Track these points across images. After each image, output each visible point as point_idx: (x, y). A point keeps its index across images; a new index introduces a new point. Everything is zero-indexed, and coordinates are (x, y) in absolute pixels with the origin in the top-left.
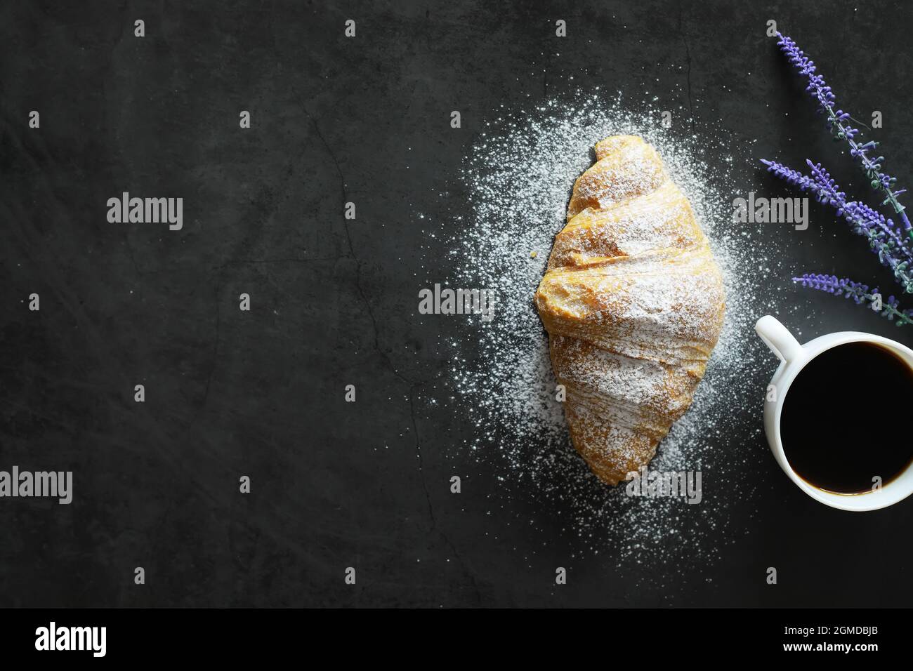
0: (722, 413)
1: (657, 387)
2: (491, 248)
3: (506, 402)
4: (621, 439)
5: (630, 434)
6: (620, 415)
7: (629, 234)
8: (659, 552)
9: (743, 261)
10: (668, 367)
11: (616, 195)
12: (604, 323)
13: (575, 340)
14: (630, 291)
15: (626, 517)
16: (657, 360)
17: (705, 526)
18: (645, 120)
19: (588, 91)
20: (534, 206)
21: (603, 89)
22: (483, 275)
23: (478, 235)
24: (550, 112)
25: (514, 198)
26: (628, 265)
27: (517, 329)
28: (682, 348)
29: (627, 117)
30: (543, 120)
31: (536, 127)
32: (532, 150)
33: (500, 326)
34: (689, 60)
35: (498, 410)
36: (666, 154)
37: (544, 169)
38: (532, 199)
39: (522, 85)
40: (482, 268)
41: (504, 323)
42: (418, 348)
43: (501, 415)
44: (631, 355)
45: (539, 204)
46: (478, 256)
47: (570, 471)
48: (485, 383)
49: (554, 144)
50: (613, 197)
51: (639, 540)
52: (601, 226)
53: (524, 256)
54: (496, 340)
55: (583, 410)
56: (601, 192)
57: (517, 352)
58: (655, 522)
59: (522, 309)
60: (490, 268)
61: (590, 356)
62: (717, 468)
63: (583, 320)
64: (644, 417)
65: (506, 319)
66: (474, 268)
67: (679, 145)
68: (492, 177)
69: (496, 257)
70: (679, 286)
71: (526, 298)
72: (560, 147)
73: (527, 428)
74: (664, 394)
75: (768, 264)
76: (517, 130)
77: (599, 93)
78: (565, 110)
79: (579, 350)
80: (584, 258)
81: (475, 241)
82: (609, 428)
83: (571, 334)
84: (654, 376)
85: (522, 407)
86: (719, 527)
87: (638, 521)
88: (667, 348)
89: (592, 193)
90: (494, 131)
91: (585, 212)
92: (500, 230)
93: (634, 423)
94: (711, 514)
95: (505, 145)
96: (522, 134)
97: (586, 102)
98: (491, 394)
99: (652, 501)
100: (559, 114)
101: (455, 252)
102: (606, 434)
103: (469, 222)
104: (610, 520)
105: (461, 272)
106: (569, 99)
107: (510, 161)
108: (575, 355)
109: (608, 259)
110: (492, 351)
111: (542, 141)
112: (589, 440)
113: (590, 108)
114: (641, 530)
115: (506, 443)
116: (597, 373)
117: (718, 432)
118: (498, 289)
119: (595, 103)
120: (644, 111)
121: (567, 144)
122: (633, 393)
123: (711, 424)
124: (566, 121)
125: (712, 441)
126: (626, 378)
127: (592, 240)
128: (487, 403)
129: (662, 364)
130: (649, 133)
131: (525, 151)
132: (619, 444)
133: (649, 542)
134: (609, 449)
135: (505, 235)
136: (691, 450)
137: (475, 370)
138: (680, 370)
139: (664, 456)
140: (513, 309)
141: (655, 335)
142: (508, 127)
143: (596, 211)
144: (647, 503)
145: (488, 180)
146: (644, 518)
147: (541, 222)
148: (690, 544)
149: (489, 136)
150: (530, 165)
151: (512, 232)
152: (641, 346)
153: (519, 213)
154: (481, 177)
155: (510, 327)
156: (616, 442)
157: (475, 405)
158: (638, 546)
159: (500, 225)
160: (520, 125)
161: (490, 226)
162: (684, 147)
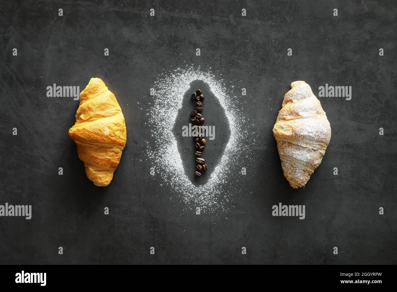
0: (231, 165)
1: (311, 156)
2: (159, 113)
3: (163, 161)
4: (299, 173)
5: (302, 172)
6: (299, 165)
7: (302, 110)
8: (211, 209)
9: (237, 118)
10: (314, 150)
11: (298, 99)
12: (295, 136)
13: (286, 142)
14: (303, 126)
15: (200, 198)
16: (311, 148)
17: (225, 201)
18: (207, 74)
19: (190, 65)
20: (173, 100)
21: (194, 65)
22: (157, 121)
23: (155, 109)
24: (178, 72)
25: (167, 98)
26: (302, 119)
27: (167, 138)
28: (318, 145)
29: (202, 74)
30: (176, 74)
31: (173, 76)
32: (172, 83)
33: (162, 137)
34: (221, 56)
35: (161, 163)
36: (213, 85)
37: (176, 89)
38: (172, 98)
39: (170, 63)
40: (156, 119)
41: (163, 136)
42: (136, 143)
43: (162, 165)
44: (303, 146)
45: (174, 100)
46: (155, 115)
47: (183, 183)
48: (157, 155)
49: (179, 81)
50: (297, 99)
51: (205, 205)
52: (294, 108)
53: (169, 116)
54: (160, 141)
55: (288, 164)
56: (293, 97)
57: (167, 145)
58: (210, 199)
59: (168, 132)
60: (159, 119)
61: (290, 147)
62: (229, 182)
63: (289, 136)
64: (307, 166)
65: (164, 135)
66: (154, 119)
67: (218, 82)
68: (160, 91)
69: (161, 116)
70: (317, 125)
71: (170, 129)
72: (180, 82)
73: (170, 169)
74: (313, 159)
75: (245, 119)
76: (168, 77)
77: (193, 66)
78: (182, 71)
79: (287, 145)
80: (289, 117)
81: (154, 111)
82: (296, 170)
83: (284, 141)
84: (310, 153)
85: (168, 162)
86: (230, 202)
87: (204, 199)
88: (314, 144)
89: (290, 98)
90: (161, 77)
91: (288, 104)
92: (162, 107)
93: (304, 168)
94: (227, 197)
95: (164, 81)
96: (169, 78)
97: (189, 69)
98: (158, 158)
99: (208, 193)
100: (181, 72)
101: (148, 114)
102: (295, 171)
103: (153, 105)
104: (195, 199)
105: (150, 120)
106: (184, 68)
107: (166, 86)
108: (286, 147)
109: (296, 117)
110: (159, 145)
111: (175, 80)
112: (290, 173)
113: (190, 70)
114: (205, 202)
115: (163, 174)
116: (293, 152)
117: (229, 171)
118: (161, 126)
119: (192, 69)
120: (207, 71)
121: (183, 82)
122: (304, 158)
123: (227, 169)
124: (183, 74)
125: (228, 174)
126: (302, 153)
127: (291, 112)
128: (157, 161)
129: (313, 149)
130: (208, 78)
131: (170, 83)
132: (299, 175)
133: (208, 206)
134: (296, 176)
135: (164, 109)
136: (221, 177)
137: (154, 150)
138: (318, 152)
139: (212, 178)
140: (166, 132)
141: (310, 140)
142: (165, 76)
143: (292, 103)
144: (207, 193)
145: (159, 92)
146: (206, 198)
147: (175, 105)
148: (221, 207)
149: (159, 79)
150: (172, 87)
151: (166, 108)
152: (306, 143)
153: (168, 102)
154: (157, 91)
155: (165, 138)
156: (298, 174)
157: (154, 162)
158: (204, 207)
159: (162, 106)
160: (169, 76)
161: (159, 106)
162: (219, 83)
